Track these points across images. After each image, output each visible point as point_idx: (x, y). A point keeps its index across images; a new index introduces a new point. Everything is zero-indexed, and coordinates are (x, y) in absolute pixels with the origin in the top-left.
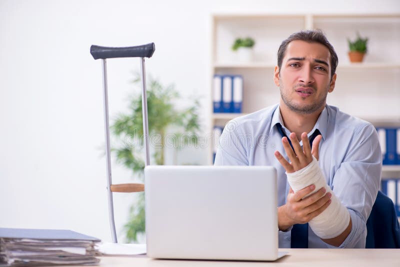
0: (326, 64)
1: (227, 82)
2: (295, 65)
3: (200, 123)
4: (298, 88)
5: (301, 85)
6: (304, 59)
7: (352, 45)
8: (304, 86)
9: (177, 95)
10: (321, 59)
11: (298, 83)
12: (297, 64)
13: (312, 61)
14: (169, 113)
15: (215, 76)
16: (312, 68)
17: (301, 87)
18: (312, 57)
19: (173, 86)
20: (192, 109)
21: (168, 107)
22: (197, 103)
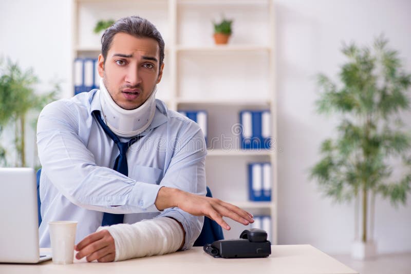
0: (155, 60)
1: (89, 65)
2: (121, 62)
4: (125, 89)
5: (128, 86)
6: (131, 56)
7: (217, 27)
8: (132, 87)
9: (36, 80)
10: (150, 56)
11: (125, 84)
12: (124, 61)
13: (139, 58)
14: (30, 98)
15: (77, 59)
16: (140, 66)
17: (129, 88)
18: (140, 54)
19: (31, 70)
21: (28, 92)
22: (58, 87)
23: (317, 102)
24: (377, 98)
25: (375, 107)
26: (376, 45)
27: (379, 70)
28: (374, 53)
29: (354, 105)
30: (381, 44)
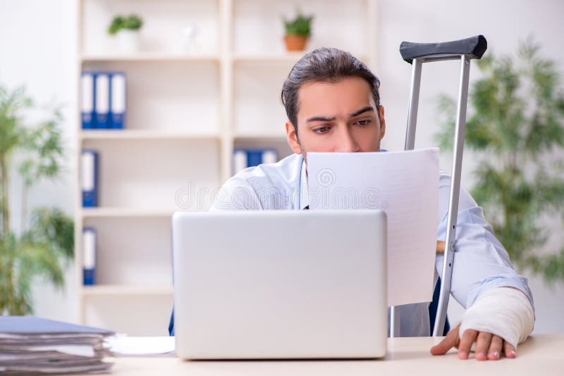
0: (369, 109)
1: (103, 82)
3: (63, 146)
7: (289, 26)
9: (29, 102)
15: (83, 73)
19: (23, 88)
20: (51, 125)
22: (58, 114)
23: (438, 136)
24: (524, 130)
25: (521, 144)
26: (521, 53)
27: (526, 90)
28: (519, 65)
29: (490, 140)
30: (529, 51)
